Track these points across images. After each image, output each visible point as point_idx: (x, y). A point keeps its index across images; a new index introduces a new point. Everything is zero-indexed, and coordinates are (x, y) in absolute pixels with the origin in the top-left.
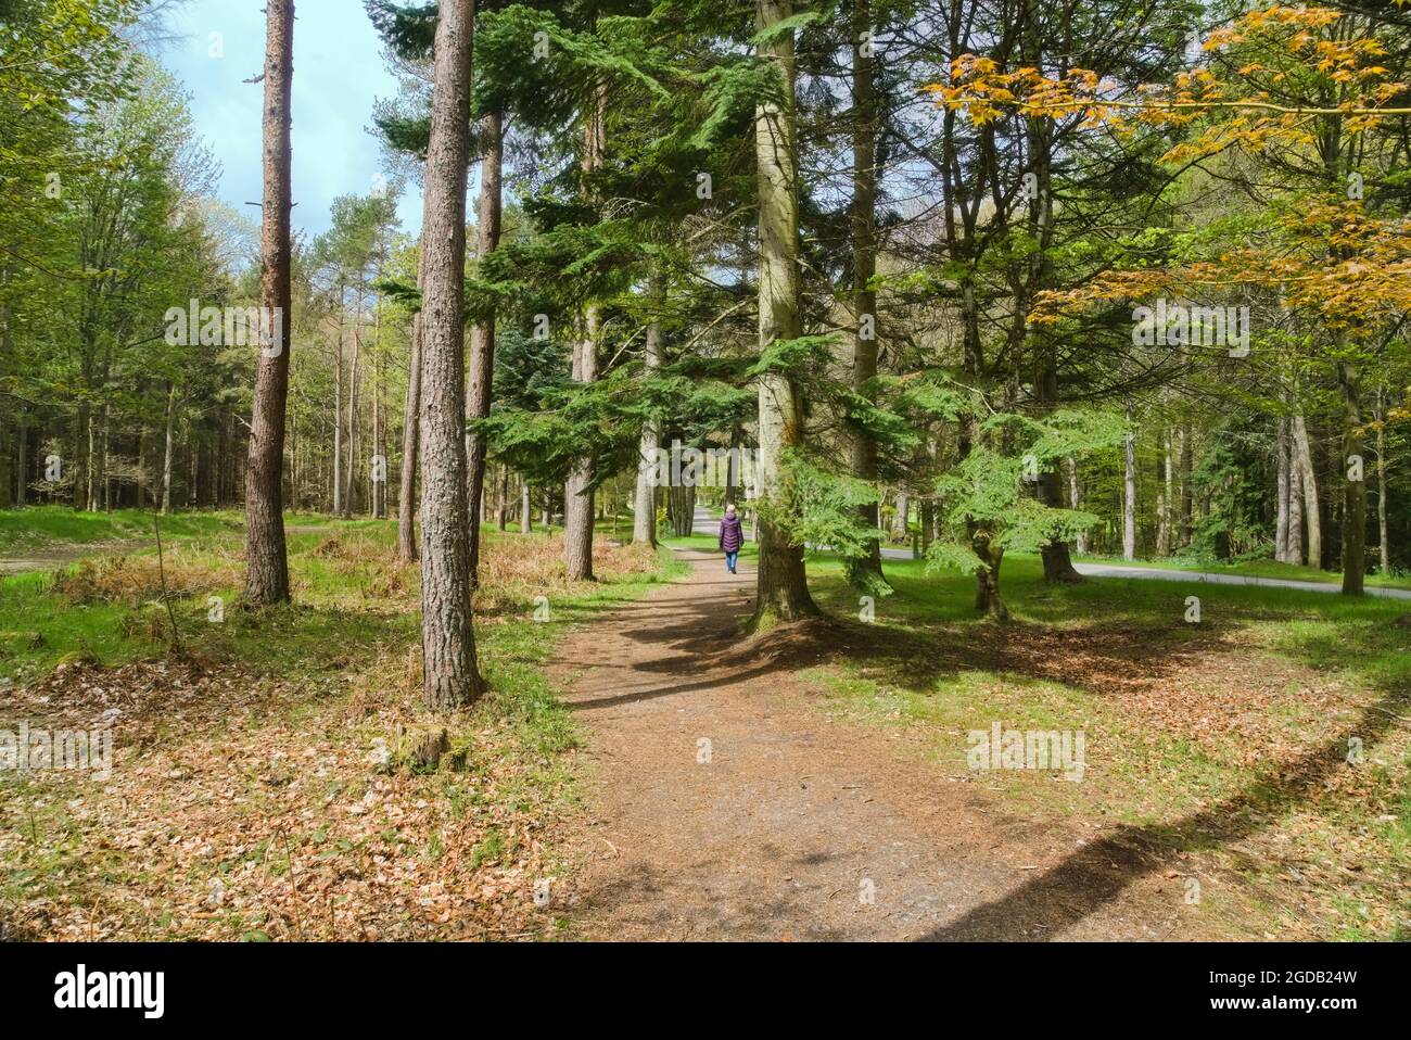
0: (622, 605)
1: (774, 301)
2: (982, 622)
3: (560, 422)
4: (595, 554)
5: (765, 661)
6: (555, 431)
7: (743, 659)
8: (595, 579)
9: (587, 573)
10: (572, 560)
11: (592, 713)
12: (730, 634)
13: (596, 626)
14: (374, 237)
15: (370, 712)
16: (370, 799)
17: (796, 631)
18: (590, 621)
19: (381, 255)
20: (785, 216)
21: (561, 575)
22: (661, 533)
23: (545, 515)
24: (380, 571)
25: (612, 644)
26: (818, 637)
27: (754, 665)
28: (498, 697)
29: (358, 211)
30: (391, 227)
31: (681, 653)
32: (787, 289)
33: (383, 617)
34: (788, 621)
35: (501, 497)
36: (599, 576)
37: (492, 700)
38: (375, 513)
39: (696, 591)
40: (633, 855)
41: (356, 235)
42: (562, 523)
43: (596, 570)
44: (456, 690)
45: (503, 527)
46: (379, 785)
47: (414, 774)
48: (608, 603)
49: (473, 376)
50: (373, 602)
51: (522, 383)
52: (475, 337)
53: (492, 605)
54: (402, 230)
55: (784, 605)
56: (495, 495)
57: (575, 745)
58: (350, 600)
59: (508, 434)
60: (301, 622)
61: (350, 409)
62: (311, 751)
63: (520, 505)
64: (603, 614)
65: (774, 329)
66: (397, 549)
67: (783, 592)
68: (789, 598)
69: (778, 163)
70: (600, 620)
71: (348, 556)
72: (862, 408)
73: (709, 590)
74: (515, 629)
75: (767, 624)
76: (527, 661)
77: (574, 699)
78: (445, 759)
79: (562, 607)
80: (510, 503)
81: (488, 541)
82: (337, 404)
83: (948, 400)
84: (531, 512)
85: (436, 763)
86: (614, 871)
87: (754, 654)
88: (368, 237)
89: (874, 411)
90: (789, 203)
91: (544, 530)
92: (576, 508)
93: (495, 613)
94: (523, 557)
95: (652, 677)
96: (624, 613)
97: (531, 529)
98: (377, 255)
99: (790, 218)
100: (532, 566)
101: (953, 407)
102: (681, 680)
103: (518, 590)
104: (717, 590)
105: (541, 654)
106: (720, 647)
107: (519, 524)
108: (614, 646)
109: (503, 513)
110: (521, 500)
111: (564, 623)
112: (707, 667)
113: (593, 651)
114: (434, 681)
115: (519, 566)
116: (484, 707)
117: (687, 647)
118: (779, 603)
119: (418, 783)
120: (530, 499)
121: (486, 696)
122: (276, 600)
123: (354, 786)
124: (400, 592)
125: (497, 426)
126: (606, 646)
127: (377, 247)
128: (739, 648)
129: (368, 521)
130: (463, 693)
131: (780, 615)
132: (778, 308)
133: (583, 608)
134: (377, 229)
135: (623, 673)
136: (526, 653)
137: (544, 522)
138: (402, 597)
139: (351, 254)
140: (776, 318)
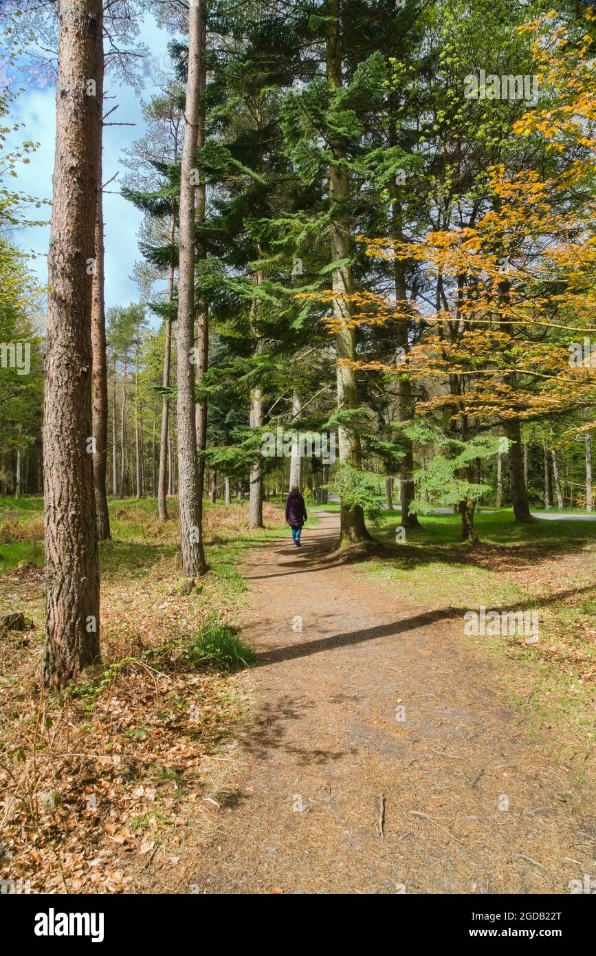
0: (278, 539)
1: (344, 386)
2: (463, 543)
3: (239, 451)
4: (264, 514)
5: (341, 561)
6: (237, 455)
7: (331, 560)
8: (264, 527)
9: (260, 524)
10: (252, 517)
11: (256, 580)
12: (329, 551)
13: (263, 549)
14: (133, 331)
15: (160, 579)
16: (166, 604)
17: (358, 547)
18: (260, 547)
19: (138, 342)
20: (348, 343)
21: (246, 525)
22: (308, 502)
23: (239, 493)
24: (149, 526)
25: (270, 556)
26: (368, 549)
27: (335, 563)
28: (214, 572)
29: (123, 316)
30: (143, 325)
31: (302, 559)
32: (350, 379)
33: (156, 546)
34: (355, 543)
35: (213, 484)
36: (267, 526)
37: (212, 574)
38: (138, 495)
39: (319, 533)
40: (264, 617)
41: (122, 331)
42: (248, 498)
43: (265, 523)
44: (196, 569)
45: (214, 501)
46: (169, 599)
47: (183, 595)
48: (270, 539)
49: (198, 423)
50: (149, 540)
51: (224, 417)
52: (198, 407)
53: (210, 540)
54: (149, 327)
55: (353, 535)
56: (209, 483)
57: (247, 589)
58: (138, 539)
59: (216, 457)
60: (117, 548)
61: (121, 433)
62: (137, 593)
63: (224, 489)
64: (267, 544)
65: (344, 399)
66: (157, 514)
67: (352, 529)
68: (355, 532)
69: (343, 316)
70: (265, 547)
71: (131, 518)
72: (376, 442)
73: (326, 532)
74: (222, 551)
75: (345, 544)
76: (227, 563)
77: (248, 576)
78: (194, 589)
79: (246, 541)
80: (218, 487)
81: (206, 509)
82: (114, 430)
83: (423, 434)
84: (231, 492)
85: (191, 591)
86: (257, 620)
87: (337, 558)
88: (130, 332)
89: (381, 442)
90: (350, 336)
91: (238, 502)
92: (254, 489)
93: (211, 544)
94: (225, 517)
95: (286, 568)
96: (278, 543)
97: (231, 502)
98: (135, 342)
99: (351, 343)
100: (230, 521)
101: (424, 437)
102: (299, 569)
103: (223, 533)
104: (330, 532)
105: (234, 560)
106: (321, 556)
107: (224, 499)
108: (270, 557)
109: (214, 493)
110: (225, 485)
111: (247, 548)
112: (313, 564)
113: (260, 559)
114: (187, 566)
115: (224, 522)
116: (208, 577)
117: (305, 557)
118: (350, 534)
119: (184, 598)
120: (230, 485)
121: (209, 572)
122: (105, 538)
123: (159, 600)
124: (163, 535)
125: (211, 454)
126: (267, 557)
127: (135, 337)
128: (330, 556)
129: (134, 500)
130: (199, 570)
131: (351, 539)
132: (346, 388)
133: (257, 541)
134: (134, 326)
135: (272, 568)
136: (227, 560)
137: (239, 498)
138: (164, 538)
139: (120, 342)
140: (345, 393)
